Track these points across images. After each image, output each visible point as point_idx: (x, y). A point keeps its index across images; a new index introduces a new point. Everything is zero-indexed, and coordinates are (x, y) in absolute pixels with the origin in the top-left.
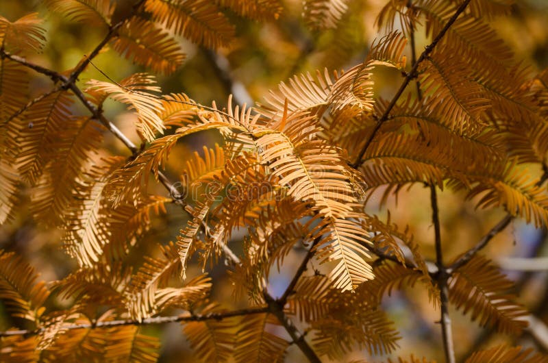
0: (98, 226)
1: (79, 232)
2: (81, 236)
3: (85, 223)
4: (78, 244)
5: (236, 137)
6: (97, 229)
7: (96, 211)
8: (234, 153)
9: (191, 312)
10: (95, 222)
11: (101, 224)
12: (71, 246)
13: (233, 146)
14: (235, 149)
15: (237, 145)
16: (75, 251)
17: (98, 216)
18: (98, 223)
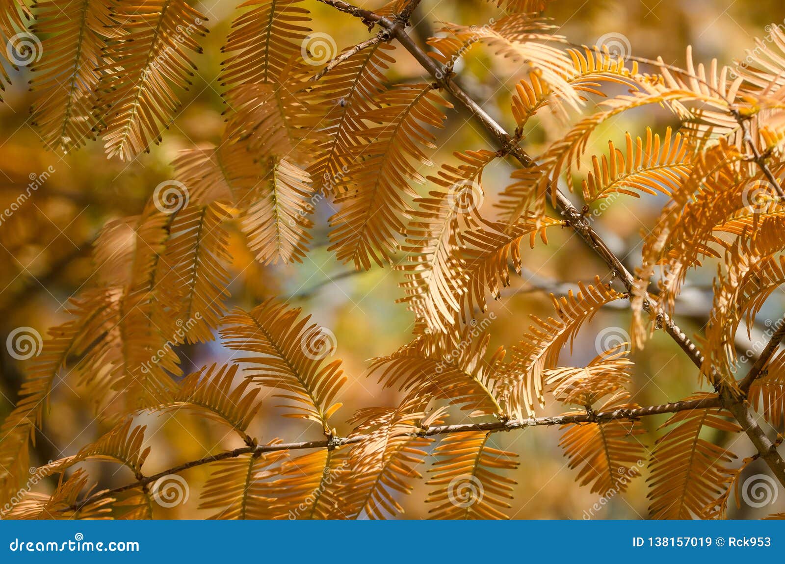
0: (449, 264)
1: (423, 275)
2: (427, 281)
3: (431, 261)
4: (424, 295)
5: (700, 115)
6: (450, 268)
7: (446, 239)
8: (699, 141)
9: (588, 408)
10: (446, 257)
11: (454, 261)
12: (414, 299)
13: (697, 130)
14: (700, 135)
15: (703, 128)
16: (421, 307)
17: (449, 248)
18: (449, 259)
